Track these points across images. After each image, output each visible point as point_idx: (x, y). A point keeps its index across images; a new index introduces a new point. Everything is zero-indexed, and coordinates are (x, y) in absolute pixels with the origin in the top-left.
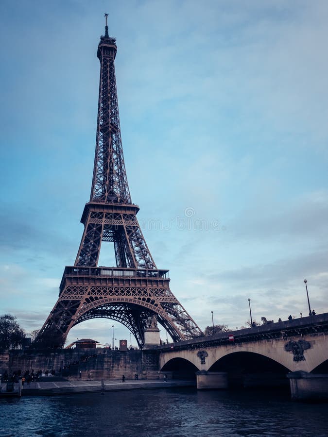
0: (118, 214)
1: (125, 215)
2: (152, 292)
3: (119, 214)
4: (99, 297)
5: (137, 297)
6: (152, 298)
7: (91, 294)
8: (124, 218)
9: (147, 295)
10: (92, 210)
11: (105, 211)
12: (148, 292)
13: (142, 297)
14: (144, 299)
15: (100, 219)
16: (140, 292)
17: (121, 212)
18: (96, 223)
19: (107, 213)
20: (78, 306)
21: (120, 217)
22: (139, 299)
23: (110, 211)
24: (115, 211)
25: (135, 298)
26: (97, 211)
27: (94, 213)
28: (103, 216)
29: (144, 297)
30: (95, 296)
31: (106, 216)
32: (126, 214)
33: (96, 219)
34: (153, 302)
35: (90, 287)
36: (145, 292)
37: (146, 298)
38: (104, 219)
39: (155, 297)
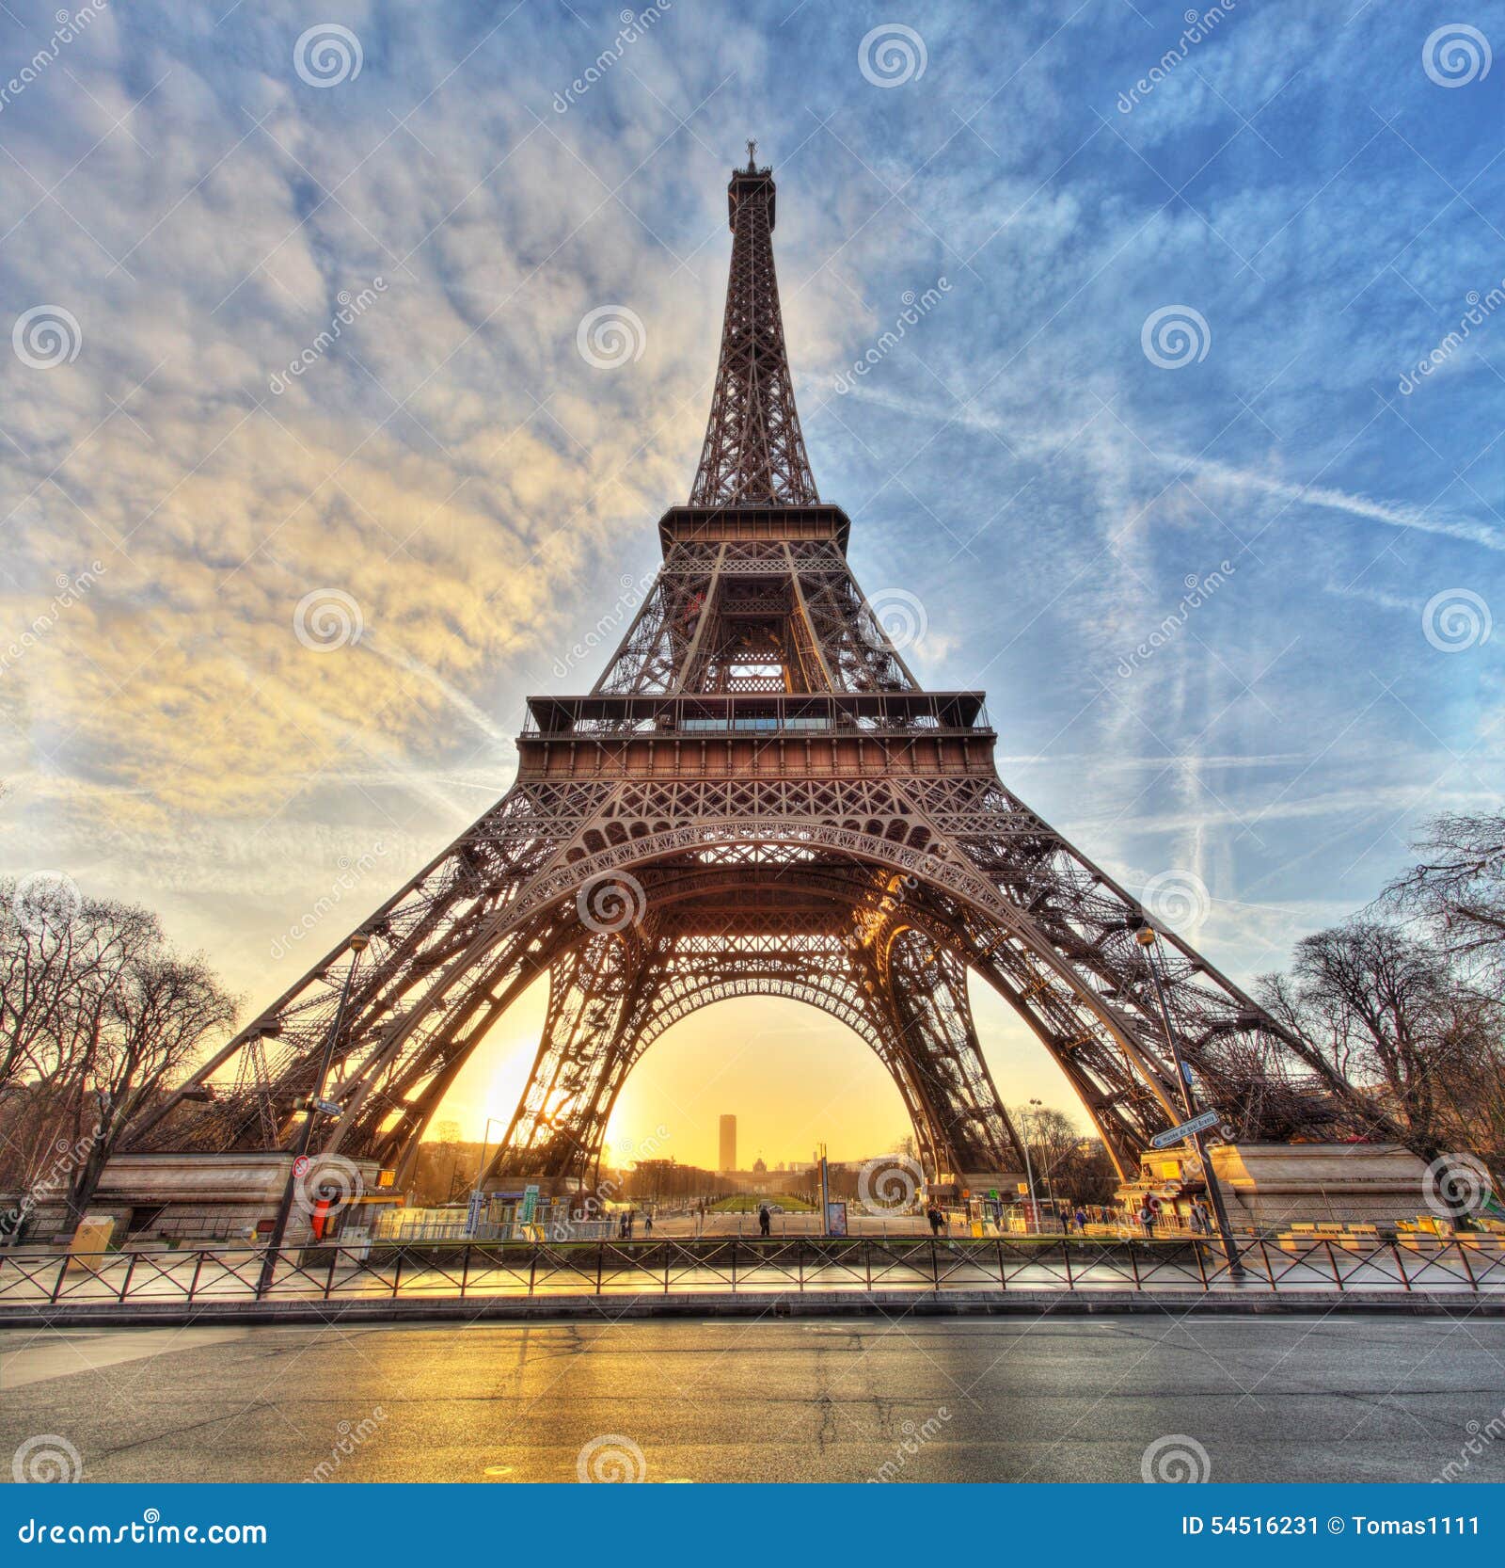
0: (771, 544)
1: (798, 544)
2: (914, 796)
3: (776, 543)
4: (651, 822)
5: (840, 818)
6: (914, 821)
7: (622, 810)
8: (792, 552)
9: (891, 807)
10: (679, 538)
12: (895, 794)
13: (863, 820)
14: (874, 828)
15: (706, 562)
17: (784, 538)
18: (688, 573)
19: (733, 543)
21: (781, 550)
22: (852, 825)
25: (827, 822)
29: (876, 816)
30: (638, 819)
31: (728, 551)
32: (802, 542)
36: (880, 798)
37: (886, 821)
38: (720, 560)
39: (931, 815)
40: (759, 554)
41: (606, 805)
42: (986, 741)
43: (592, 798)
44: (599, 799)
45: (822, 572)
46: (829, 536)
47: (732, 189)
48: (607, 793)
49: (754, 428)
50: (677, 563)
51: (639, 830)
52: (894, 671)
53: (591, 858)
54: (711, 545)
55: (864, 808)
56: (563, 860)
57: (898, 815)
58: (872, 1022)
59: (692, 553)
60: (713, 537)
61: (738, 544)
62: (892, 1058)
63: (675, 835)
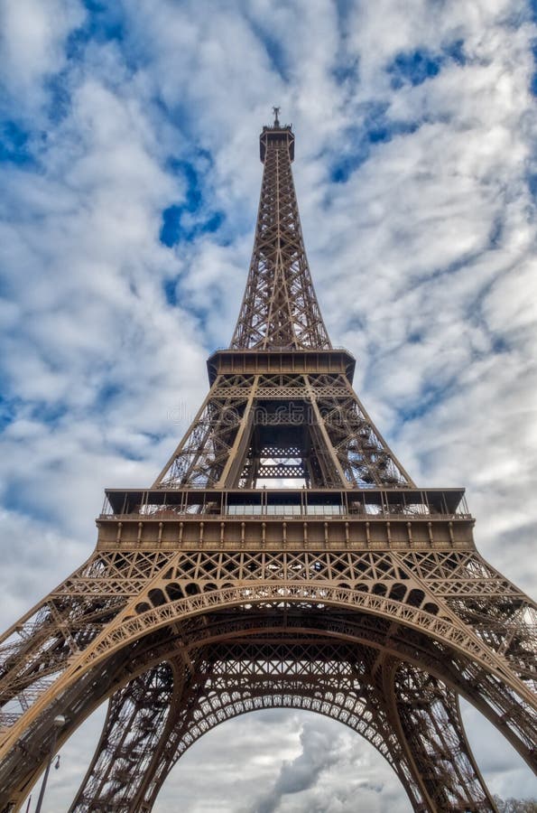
1: (315, 376)
2: (411, 566)
4: (201, 583)
5: (352, 582)
6: (411, 585)
7: (178, 574)
8: (311, 382)
9: (393, 574)
11: (260, 371)
12: (396, 565)
13: (370, 583)
14: (379, 589)
15: (244, 389)
16: (362, 566)
17: (304, 371)
18: (229, 397)
19: (264, 375)
20: (109, 617)
21: (302, 380)
23: (272, 371)
24: (285, 370)
26: (238, 371)
27: (228, 377)
28: (252, 382)
29: (380, 581)
30: (191, 581)
31: (261, 380)
32: (318, 375)
33: (233, 388)
34: (416, 597)
35: (177, 555)
36: (384, 567)
37: (389, 584)
38: (255, 387)
39: (425, 580)
40: (285, 383)
41: (166, 568)
42: (466, 525)
43: (154, 564)
44: (161, 565)
45: (334, 397)
46: (340, 370)
47: (263, 138)
48: (166, 561)
49: (280, 295)
50: (221, 390)
51: (192, 589)
52: (391, 469)
53: (155, 611)
54: (247, 376)
55: (371, 574)
56: (133, 612)
57: (398, 580)
58: (380, 731)
59: (232, 383)
60: (248, 371)
61: (268, 376)
62: (397, 760)
63: (220, 592)
